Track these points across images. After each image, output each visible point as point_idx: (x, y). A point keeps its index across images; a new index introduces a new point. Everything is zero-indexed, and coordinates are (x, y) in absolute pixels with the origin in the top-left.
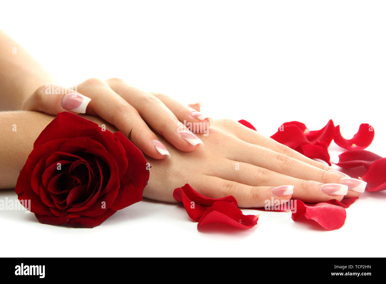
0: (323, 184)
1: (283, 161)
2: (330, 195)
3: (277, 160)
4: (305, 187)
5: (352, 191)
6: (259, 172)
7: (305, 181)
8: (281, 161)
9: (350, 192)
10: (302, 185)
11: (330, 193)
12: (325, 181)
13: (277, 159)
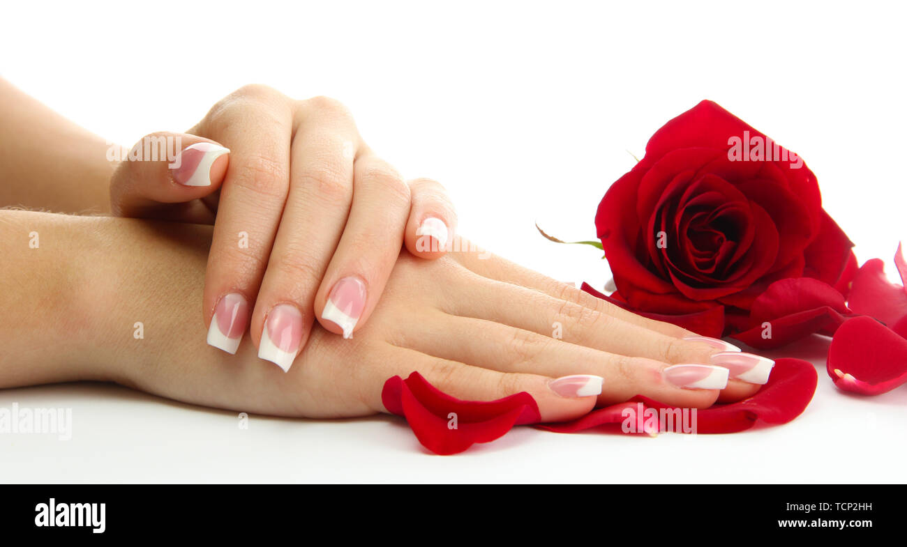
0: (667, 367)
1: (573, 318)
2: (686, 388)
3: (558, 314)
4: (626, 370)
5: (739, 380)
6: (515, 338)
7: (626, 360)
8: (567, 317)
9: (734, 384)
10: (620, 365)
11: (684, 383)
12: (674, 360)
13: (560, 313)
